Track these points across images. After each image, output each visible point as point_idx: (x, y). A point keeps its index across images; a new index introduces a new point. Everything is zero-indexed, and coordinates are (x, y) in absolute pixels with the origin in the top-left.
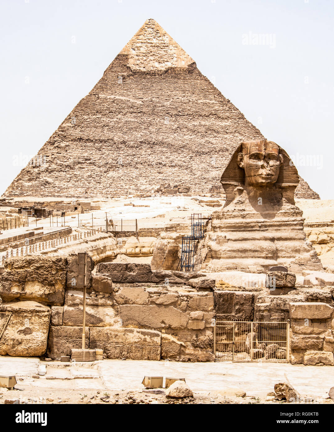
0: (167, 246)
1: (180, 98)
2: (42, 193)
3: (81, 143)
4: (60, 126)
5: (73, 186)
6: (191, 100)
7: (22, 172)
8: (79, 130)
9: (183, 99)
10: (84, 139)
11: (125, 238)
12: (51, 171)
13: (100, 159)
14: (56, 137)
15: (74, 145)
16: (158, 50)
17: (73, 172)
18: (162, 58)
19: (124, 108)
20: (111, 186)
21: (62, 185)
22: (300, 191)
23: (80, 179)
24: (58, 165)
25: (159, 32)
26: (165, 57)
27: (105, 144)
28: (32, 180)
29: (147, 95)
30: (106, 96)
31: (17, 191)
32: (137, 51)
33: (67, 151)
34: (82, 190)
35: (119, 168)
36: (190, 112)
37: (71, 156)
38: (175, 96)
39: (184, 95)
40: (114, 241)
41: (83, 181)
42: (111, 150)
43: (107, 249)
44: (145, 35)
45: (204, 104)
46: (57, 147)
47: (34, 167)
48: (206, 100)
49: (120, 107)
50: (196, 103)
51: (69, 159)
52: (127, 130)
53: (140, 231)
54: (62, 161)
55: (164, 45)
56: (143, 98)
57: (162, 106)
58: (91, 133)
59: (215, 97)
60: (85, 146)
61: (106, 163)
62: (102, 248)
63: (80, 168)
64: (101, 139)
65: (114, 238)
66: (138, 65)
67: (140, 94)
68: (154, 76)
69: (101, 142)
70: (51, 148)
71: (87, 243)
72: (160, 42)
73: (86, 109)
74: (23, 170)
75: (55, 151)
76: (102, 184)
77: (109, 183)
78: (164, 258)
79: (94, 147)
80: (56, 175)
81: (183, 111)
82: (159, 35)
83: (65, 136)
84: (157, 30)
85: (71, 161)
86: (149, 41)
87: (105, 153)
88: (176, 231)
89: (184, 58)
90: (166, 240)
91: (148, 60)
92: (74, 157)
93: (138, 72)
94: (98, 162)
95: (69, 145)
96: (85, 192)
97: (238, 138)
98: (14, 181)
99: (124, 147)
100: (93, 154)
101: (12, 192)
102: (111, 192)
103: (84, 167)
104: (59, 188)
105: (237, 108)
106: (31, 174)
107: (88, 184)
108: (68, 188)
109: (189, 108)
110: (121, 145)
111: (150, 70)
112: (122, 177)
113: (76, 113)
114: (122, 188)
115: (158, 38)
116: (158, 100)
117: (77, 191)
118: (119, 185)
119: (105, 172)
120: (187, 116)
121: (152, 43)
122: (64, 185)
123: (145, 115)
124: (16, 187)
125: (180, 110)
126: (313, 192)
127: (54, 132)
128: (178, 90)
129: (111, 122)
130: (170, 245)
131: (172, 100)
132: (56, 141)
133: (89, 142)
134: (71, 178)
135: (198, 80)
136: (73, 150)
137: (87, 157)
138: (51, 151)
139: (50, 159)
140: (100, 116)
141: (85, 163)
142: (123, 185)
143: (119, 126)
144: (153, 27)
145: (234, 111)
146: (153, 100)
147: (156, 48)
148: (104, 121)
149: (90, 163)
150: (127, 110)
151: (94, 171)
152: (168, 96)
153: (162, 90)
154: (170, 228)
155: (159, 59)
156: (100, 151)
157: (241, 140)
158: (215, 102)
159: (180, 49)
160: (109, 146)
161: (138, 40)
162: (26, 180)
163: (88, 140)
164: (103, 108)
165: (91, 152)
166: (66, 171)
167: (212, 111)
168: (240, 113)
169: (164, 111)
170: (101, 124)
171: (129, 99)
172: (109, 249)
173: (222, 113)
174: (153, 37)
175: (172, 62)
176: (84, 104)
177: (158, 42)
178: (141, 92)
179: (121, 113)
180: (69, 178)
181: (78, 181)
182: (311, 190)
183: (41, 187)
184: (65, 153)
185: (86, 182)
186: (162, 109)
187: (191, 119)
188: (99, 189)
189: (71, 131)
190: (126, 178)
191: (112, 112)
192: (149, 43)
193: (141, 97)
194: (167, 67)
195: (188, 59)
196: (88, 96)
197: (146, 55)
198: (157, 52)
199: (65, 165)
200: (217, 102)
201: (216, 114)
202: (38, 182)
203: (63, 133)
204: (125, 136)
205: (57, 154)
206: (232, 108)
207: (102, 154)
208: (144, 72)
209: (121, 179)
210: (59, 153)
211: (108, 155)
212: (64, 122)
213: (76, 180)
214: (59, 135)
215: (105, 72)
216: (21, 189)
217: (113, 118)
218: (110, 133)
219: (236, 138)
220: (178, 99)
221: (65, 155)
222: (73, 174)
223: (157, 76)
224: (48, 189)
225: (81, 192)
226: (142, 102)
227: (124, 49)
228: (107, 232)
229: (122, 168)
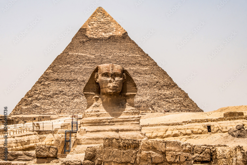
0: (61, 138)
1: (118, 53)
2: (34, 113)
3: (57, 82)
4: (45, 72)
5: (52, 108)
6: (124, 55)
7: (21, 100)
8: (56, 74)
9: (119, 54)
10: (59, 80)
11: (45, 135)
12: (39, 99)
13: (69, 91)
14: (42, 78)
15: (53, 83)
16: (104, 25)
17: (52, 99)
18: (106, 30)
19: (84, 61)
20: (75, 108)
21: (46, 108)
22: (191, 109)
23: (57, 104)
24: (43, 96)
25: (105, 14)
26: (109, 29)
27: (72, 82)
28: (27, 105)
29: (98, 52)
30: (73, 53)
31: (18, 112)
32: (92, 26)
33: (49, 87)
34: (58, 110)
35: (80, 96)
36: (124, 62)
37: (51, 90)
38: (115, 52)
39: (120, 52)
40: (38, 137)
41: (59, 105)
42: (76, 86)
43: (31, 142)
44: (97, 16)
45: (132, 57)
46: (43, 84)
47: (29, 97)
48: (134, 55)
49: (81, 60)
50: (127, 56)
51: (50, 92)
52: (85, 73)
53: (55, 130)
54: (46, 93)
55: (108, 22)
56: (95, 54)
57: (106, 59)
58: (64, 76)
59: (139, 53)
60: (60, 84)
61: (73, 94)
62: (26, 141)
63: (57, 97)
64: (70, 79)
65: (38, 135)
66: (92, 34)
67: (93, 52)
68: (102, 41)
69: (70, 81)
70: (39, 85)
71: (14, 138)
72: (106, 20)
73: (61, 61)
74: (22, 99)
75: (42, 87)
76: (70, 107)
77: (74, 106)
78: (60, 146)
79: (65, 84)
80: (42, 101)
81: (120, 62)
82: (105, 16)
83: (48, 78)
84: (103, 14)
85: (52, 93)
86: (99, 20)
87: (72, 88)
88: (67, 128)
89: (120, 30)
90: (60, 135)
91: (98, 31)
92: (53, 90)
93: (92, 39)
94: (68, 93)
95: (50, 83)
96: (60, 112)
97: (153, 77)
98: (17, 105)
99: (84, 84)
100: (65, 88)
101: (15, 112)
102: (75, 111)
103: (59, 96)
104: (44, 109)
105: (152, 59)
106: (27, 101)
107: (61, 107)
108: (49, 109)
109: (123, 60)
110: (82, 83)
111: (99, 37)
112: (82, 102)
113: (54, 64)
114: (82, 108)
115: (104, 18)
116: (104, 55)
117: (55, 111)
118: (81, 107)
119: (72, 99)
120: (122, 65)
121: (101, 21)
122: (47, 107)
123: (96, 64)
124: (18, 109)
125: (118, 61)
126: (200, 109)
127: (41, 76)
128: (116, 49)
129: (76, 69)
130: (63, 137)
131: (113, 55)
132: (42, 81)
133: (62, 81)
134: (51, 103)
135: (129, 42)
136: (53, 86)
137: (61, 90)
138: (39, 87)
139: (39, 92)
140: (69, 65)
141: (60, 94)
142: (83, 107)
143: (81, 71)
144: (102, 12)
145: (150, 61)
146: (101, 55)
147: (103, 24)
148: (71, 68)
149: (63, 94)
150: (85, 61)
151: (65, 98)
152: (111, 52)
153: (107, 49)
154: (63, 126)
155: (105, 31)
156: (69, 86)
157: (155, 78)
158: (139, 56)
159: (118, 25)
160: (74, 84)
161: (92, 20)
162: (24, 105)
163: (62, 80)
164: (71, 61)
165: (64, 87)
166: (48, 99)
167: (137, 61)
168: (154, 62)
169: (108, 61)
170: (69, 70)
171: (87, 55)
172: (32, 142)
173: (144, 62)
174: (101, 18)
175: (113, 32)
176: (59, 58)
177: (104, 20)
178: (94, 51)
179: (82, 63)
180: (50, 103)
181: (55, 105)
182: (198, 108)
183: (33, 109)
184: (48, 88)
185: (60, 105)
186: (107, 61)
187: (124, 66)
188: (68, 109)
189: (51, 75)
190: (85, 102)
191: (77, 63)
192: (99, 21)
193: (94, 54)
194: (110, 35)
195: (123, 30)
196: (62, 53)
197: (97, 29)
198: (104, 27)
199: (48, 95)
200: (140, 56)
201: (139, 63)
202: (31, 106)
203: (47, 76)
204: (84, 77)
205: (43, 89)
206: (149, 59)
207: (70, 88)
208: (96, 39)
209: (82, 103)
210: (44, 88)
211: (74, 89)
212: (47, 69)
213: (54, 104)
214: (44, 77)
215: (72, 39)
216: (21, 110)
217: (77, 67)
218: (75, 75)
219: (152, 77)
220: (116, 55)
221: (47, 89)
222: (52, 100)
223: (104, 41)
224: (37, 110)
225: (58, 111)
226: (95, 56)
227: (83, 25)
228: (33, 131)
229: (82, 96)
